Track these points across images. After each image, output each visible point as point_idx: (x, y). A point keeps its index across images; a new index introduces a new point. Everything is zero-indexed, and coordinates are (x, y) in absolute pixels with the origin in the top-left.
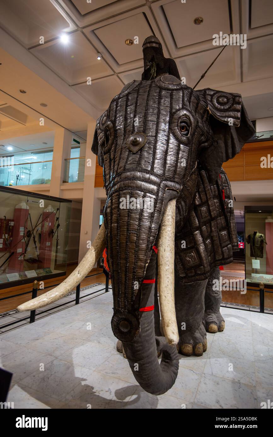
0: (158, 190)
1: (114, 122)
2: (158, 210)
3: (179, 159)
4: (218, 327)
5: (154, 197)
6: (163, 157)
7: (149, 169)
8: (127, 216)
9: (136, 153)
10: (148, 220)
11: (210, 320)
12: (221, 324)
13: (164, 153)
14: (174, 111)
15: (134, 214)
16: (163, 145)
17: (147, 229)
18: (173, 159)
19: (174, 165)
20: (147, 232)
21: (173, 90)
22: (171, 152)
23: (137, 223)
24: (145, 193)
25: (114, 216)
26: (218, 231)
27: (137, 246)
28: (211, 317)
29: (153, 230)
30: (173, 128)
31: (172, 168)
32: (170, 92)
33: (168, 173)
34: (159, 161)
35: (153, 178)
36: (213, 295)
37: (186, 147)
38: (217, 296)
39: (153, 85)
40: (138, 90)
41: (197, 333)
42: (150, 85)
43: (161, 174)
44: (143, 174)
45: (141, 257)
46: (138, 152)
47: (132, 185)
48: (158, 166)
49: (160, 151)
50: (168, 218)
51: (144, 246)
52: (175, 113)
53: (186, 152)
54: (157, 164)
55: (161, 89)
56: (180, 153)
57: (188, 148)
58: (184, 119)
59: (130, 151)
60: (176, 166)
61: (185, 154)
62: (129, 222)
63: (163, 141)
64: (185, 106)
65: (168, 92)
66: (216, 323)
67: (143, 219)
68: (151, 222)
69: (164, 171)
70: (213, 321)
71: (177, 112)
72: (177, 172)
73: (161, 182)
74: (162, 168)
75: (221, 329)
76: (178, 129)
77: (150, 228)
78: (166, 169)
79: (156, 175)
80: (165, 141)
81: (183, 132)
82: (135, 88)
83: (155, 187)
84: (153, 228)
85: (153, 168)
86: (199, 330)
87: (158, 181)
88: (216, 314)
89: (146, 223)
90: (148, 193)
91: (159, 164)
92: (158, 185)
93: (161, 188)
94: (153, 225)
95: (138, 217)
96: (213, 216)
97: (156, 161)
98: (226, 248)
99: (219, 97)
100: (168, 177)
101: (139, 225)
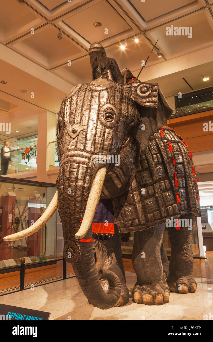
0: (89, 162)
1: (63, 117)
2: (89, 175)
3: (105, 139)
4: (188, 288)
5: (85, 166)
6: (93, 139)
7: (82, 148)
8: (68, 180)
9: (75, 138)
10: (81, 182)
11: (181, 281)
12: (192, 286)
13: (94, 136)
14: (101, 105)
15: (72, 179)
16: (93, 130)
17: (81, 187)
18: (100, 139)
19: (101, 143)
20: (81, 189)
21: (100, 91)
22: (99, 135)
23: (74, 184)
24: (79, 164)
25: (61, 181)
26: (161, 192)
27: (75, 199)
28: (182, 279)
29: (85, 188)
30: (100, 118)
31: (100, 146)
32: (98, 92)
33: (97, 149)
34: (90, 141)
35: (85, 154)
36: (182, 258)
37: (110, 130)
38: (187, 259)
39: (88, 88)
40: (78, 93)
41: (158, 285)
42: (86, 88)
43: (92, 150)
44: (79, 152)
45: (78, 205)
46: (76, 137)
47: (71, 160)
48: (89, 145)
49: (91, 135)
50: (97, 180)
51: (79, 198)
52: (101, 107)
53: (110, 133)
54: (88, 144)
55: (93, 91)
56: (106, 134)
57: (112, 130)
58: (108, 111)
59: (71, 137)
60: (103, 144)
61: (109, 135)
62: (69, 184)
63: (92, 128)
64: (108, 102)
65: (97, 92)
66: (186, 284)
67: (78, 181)
68: (84, 183)
69: (94, 148)
70: (183, 282)
71: (103, 106)
72: (104, 148)
73: (91, 156)
74: (93, 146)
75: (192, 290)
76: (104, 118)
77: (83, 186)
78: (96, 147)
79: (88, 152)
80: (94, 127)
81: (109, 119)
82: (77, 91)
83: (86, 160)
84: (86, 187)
85: (85, 147)
86: (159, 284)
87: (89, 155)
88: (187, 277)
89: (80, 184)
90: (82, 164)
91: (90, 144)
92: (89, 158)
93: (91, 160)
94: (85, 185)
95: (75, 180)
96: (155, 180)
97: (87, 142)
98: (170, 206)
99: (141, 88)
100: (98, 152)
101: (76, 185)
